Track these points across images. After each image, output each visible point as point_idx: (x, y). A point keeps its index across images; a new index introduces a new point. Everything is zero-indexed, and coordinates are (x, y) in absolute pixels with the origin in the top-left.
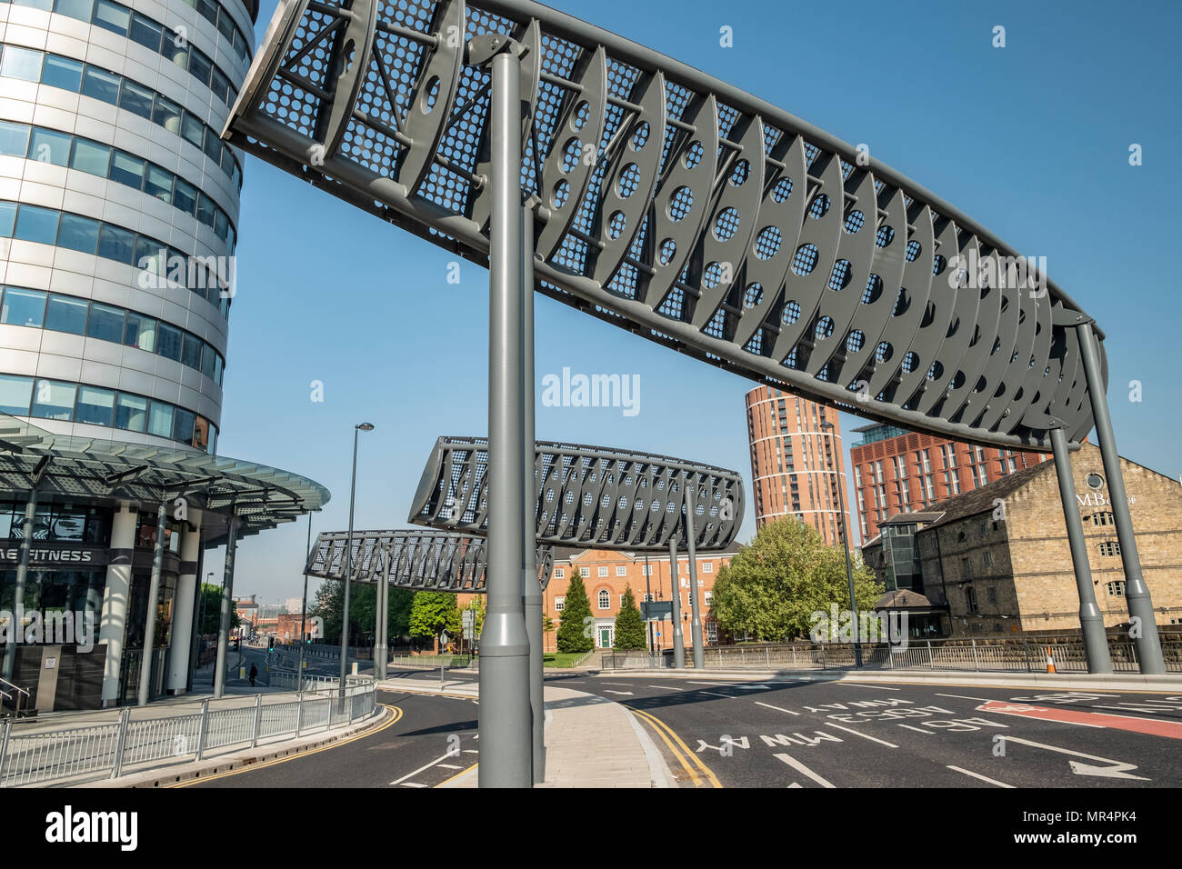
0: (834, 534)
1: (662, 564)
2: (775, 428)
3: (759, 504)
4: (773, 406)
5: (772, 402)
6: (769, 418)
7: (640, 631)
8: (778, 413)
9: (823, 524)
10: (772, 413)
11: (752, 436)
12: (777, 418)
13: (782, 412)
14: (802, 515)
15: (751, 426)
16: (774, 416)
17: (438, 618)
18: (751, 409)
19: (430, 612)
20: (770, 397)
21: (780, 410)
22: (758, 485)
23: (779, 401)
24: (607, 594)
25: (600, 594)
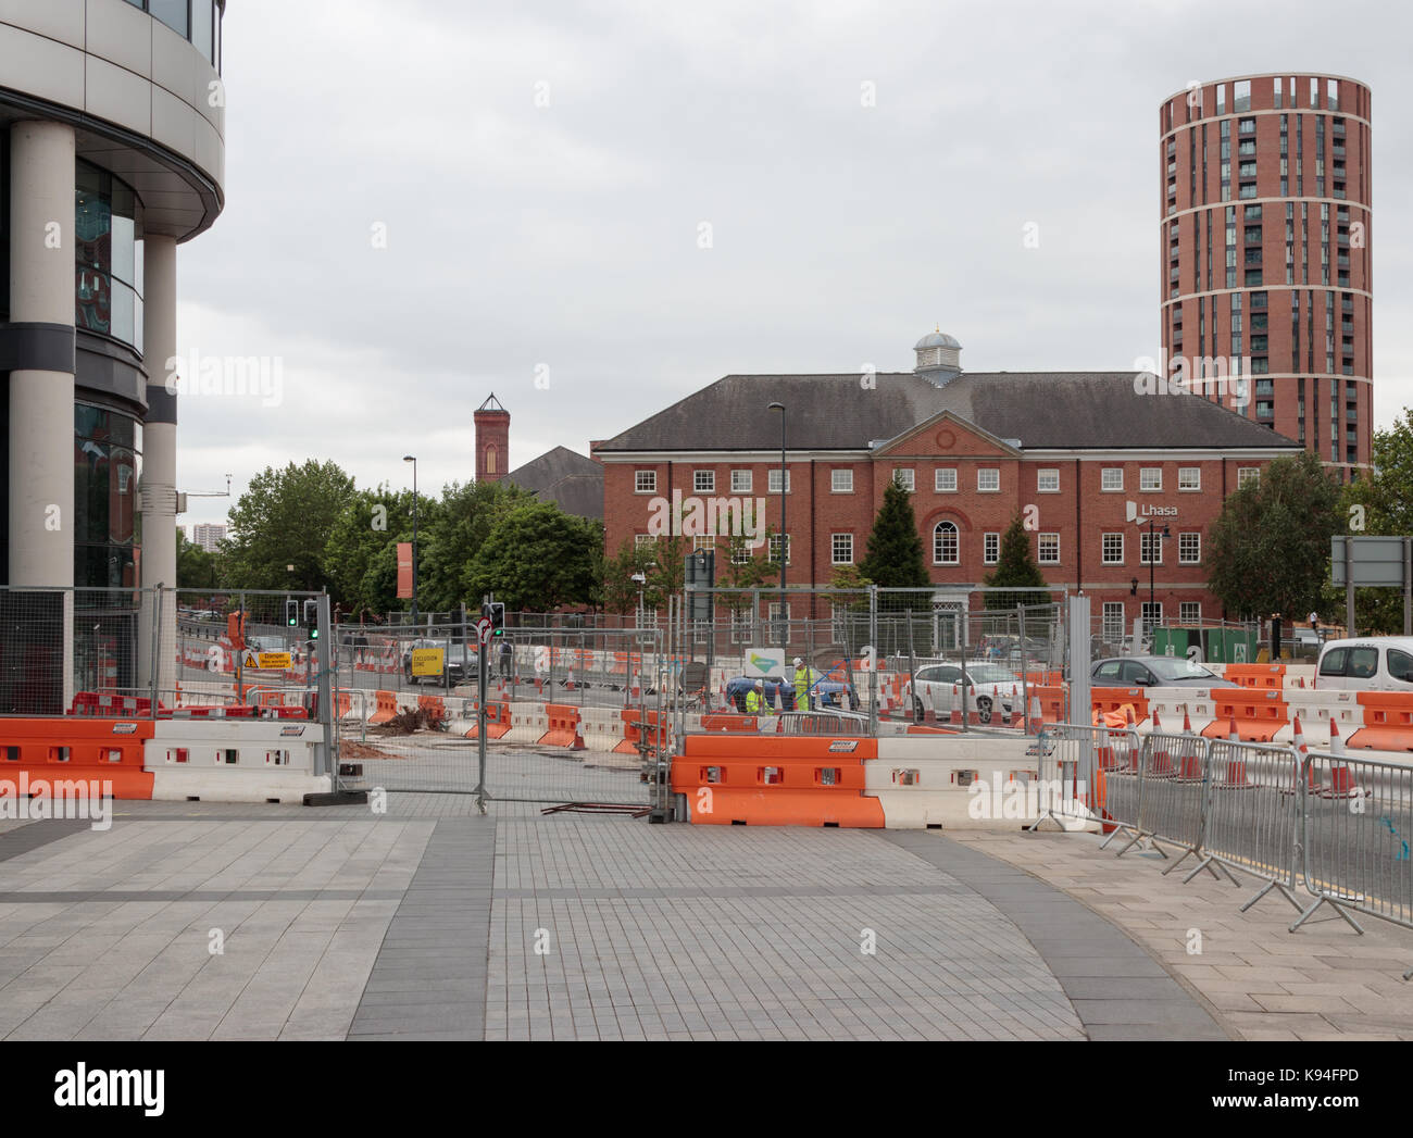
1: (1084, 468)
2: (1227, 185)
5: (1225, 122)
6: (1214, 161)
8: (1236, 151)
9: (1316, 404)
12: (1234, 161)
14: (1271, 383)
15: (1168, 179)
18: (1173, 138)
20: (1220, 110)
21: (1242, 141)
23: (1242, 120)
24: (954, 530)
25: (938, 530)
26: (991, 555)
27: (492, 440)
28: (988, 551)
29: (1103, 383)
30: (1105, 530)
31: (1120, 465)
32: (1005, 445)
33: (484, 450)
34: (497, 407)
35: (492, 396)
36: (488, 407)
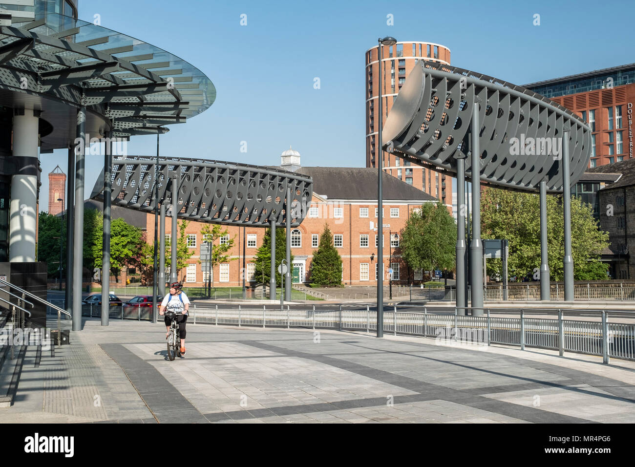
0: (438, 189)
1: (353, 208)
2: (394, 87)
3: (372, 157)
4: (393, 65)
5: (393, 61)
6: (388, 77)
7: (337, 269)
8: (397, 73)
9: (430, 179)
10: (392, 71)
11: (369, 92)
12: (397, 77)
13: (402, 72)
14: (411, 170)
15: (369, 83)
16: (393, 75)
17: (126, 251)
18: (371, 66)
19: (117, 244)
20: (391, 56)
21: (400, 69)
22: (372, 140)
23: (399, 60)
24: (299, 233)
25: (293, 233)
26: (315, 243)
27: (57, 187)
28: (314, 242)
29: (359, 172)
30: (361, 233)
31: (367, 207)
32: (320, 197)
33: (53, 191)
34: (60, 172)
35: (58, 167)
36: (56, 172)
